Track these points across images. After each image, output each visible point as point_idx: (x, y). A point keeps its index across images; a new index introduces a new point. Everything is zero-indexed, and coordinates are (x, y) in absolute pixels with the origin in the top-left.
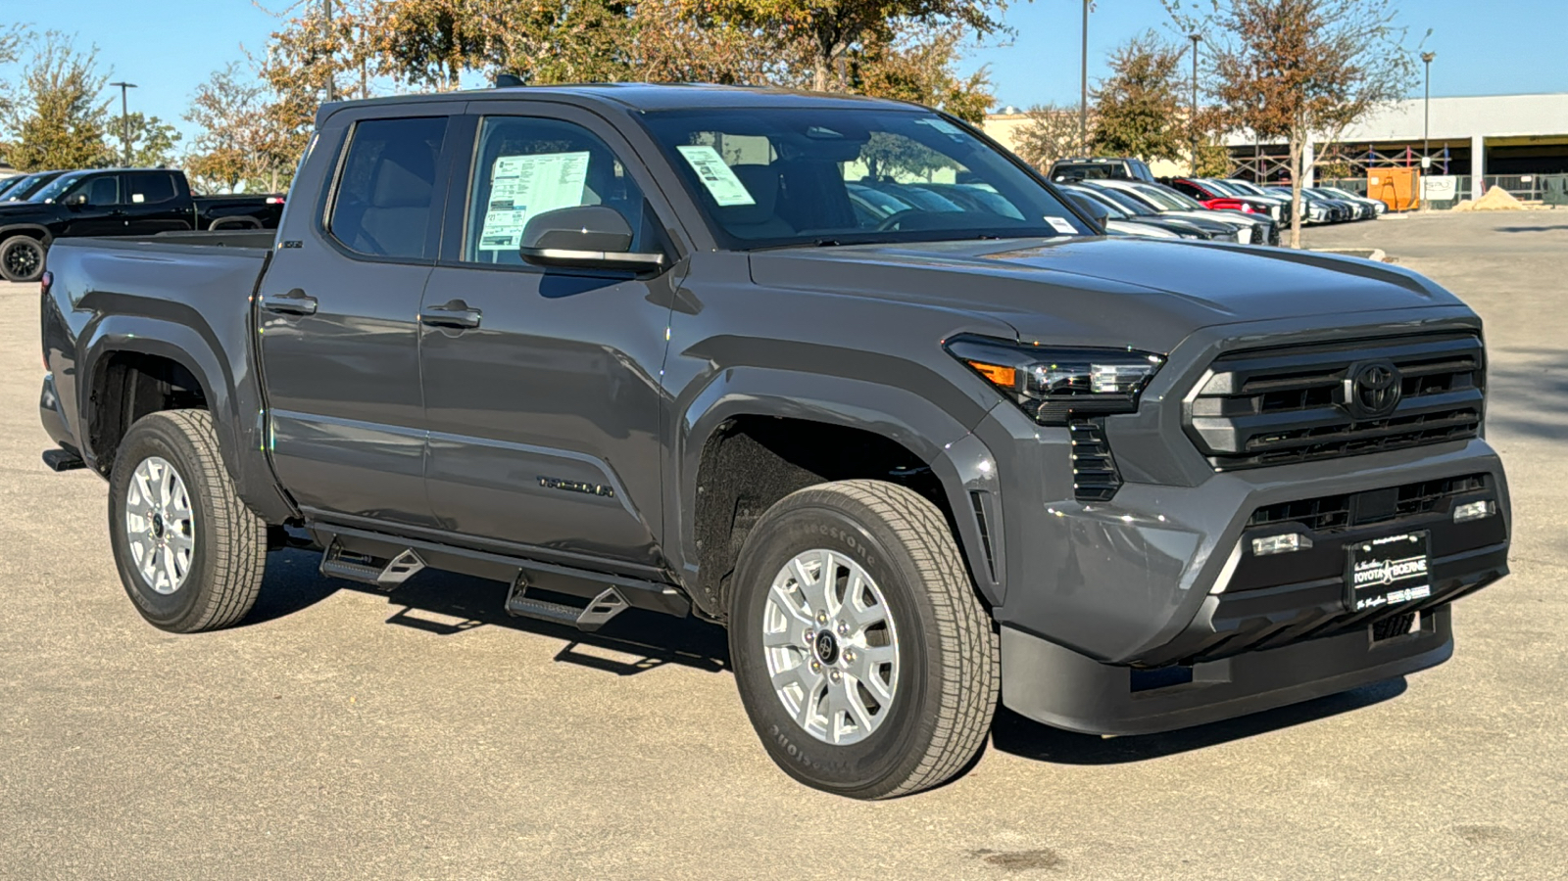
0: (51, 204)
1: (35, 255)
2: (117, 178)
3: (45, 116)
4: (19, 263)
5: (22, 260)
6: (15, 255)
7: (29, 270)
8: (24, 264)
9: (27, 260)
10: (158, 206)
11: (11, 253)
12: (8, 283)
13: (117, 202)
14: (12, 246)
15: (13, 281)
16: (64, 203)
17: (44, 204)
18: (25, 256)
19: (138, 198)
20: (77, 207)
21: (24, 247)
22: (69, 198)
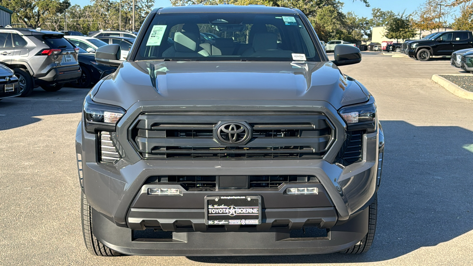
0: (434, 40)
1: (427, 54)
2: (453, 33)
3: (463, 17)
4: (423, 56)
5: (424, 55)
6: (422, 54)
7: (425, 58)
8: (424, 56)
9: (425, 55)
10: (464, 41)
11: (421, 53)
12: (419, 61)
13: (452, 40)
14: (421, 52)
15: (421, 61)
16: (437, 40)
17: (432, 41)
18: (424, 54)
19: (458, 39)
20: (440, 41)
21: (424, 52)
22: (438, 39)
